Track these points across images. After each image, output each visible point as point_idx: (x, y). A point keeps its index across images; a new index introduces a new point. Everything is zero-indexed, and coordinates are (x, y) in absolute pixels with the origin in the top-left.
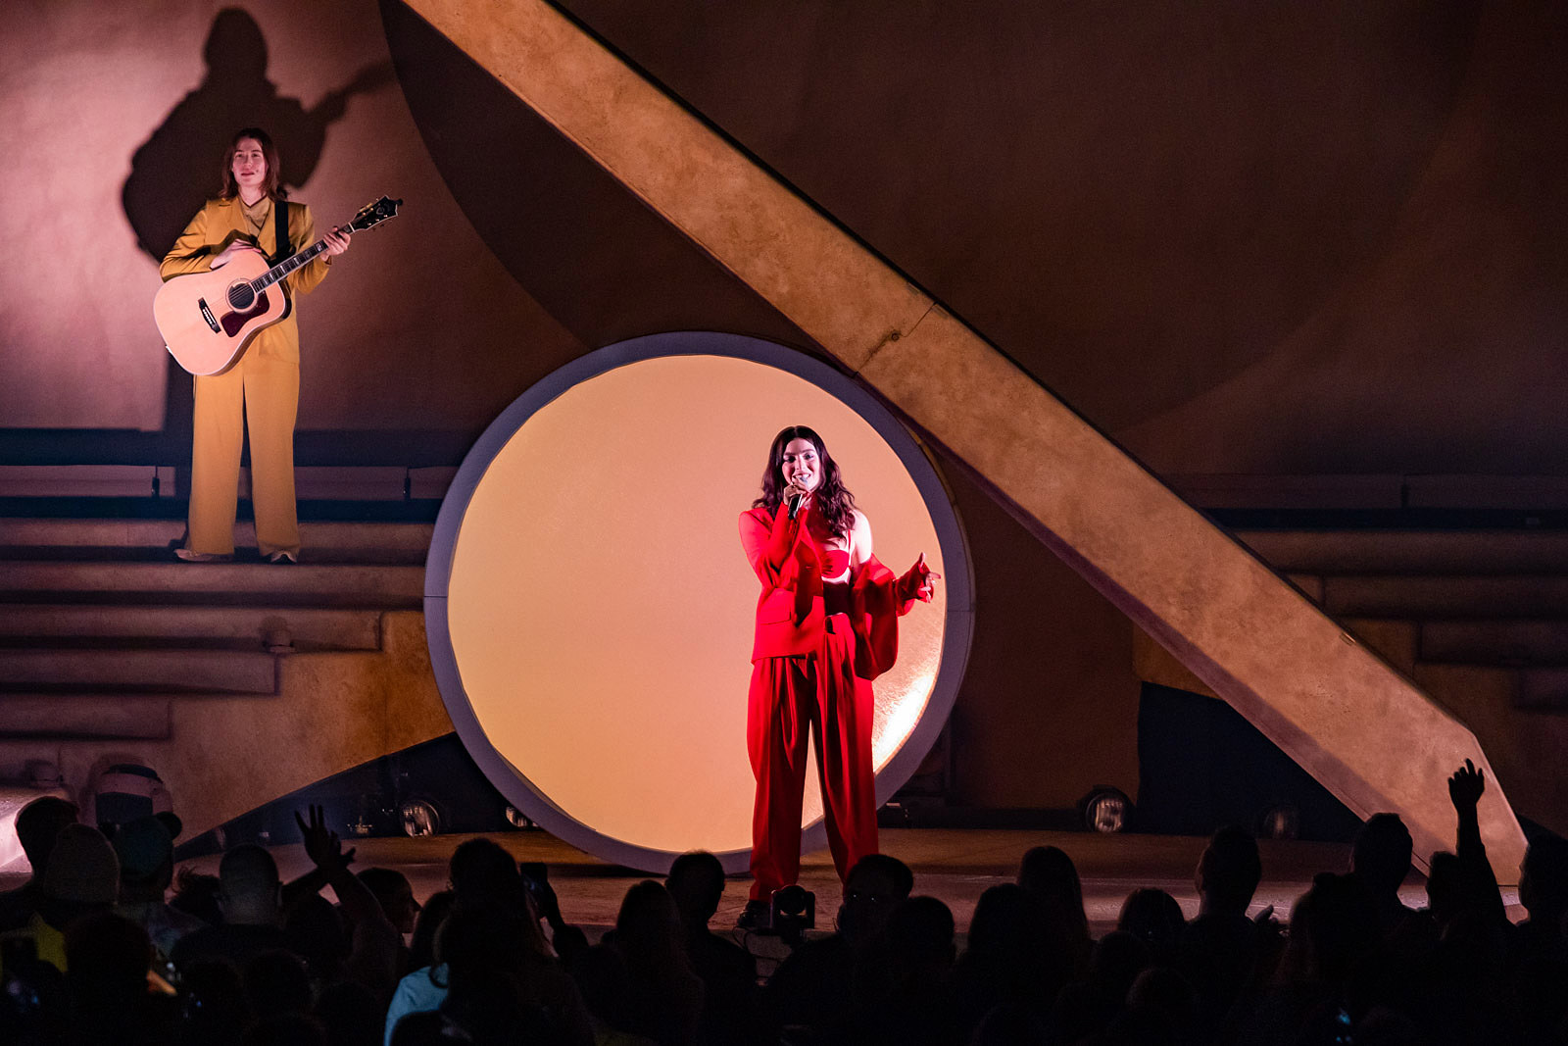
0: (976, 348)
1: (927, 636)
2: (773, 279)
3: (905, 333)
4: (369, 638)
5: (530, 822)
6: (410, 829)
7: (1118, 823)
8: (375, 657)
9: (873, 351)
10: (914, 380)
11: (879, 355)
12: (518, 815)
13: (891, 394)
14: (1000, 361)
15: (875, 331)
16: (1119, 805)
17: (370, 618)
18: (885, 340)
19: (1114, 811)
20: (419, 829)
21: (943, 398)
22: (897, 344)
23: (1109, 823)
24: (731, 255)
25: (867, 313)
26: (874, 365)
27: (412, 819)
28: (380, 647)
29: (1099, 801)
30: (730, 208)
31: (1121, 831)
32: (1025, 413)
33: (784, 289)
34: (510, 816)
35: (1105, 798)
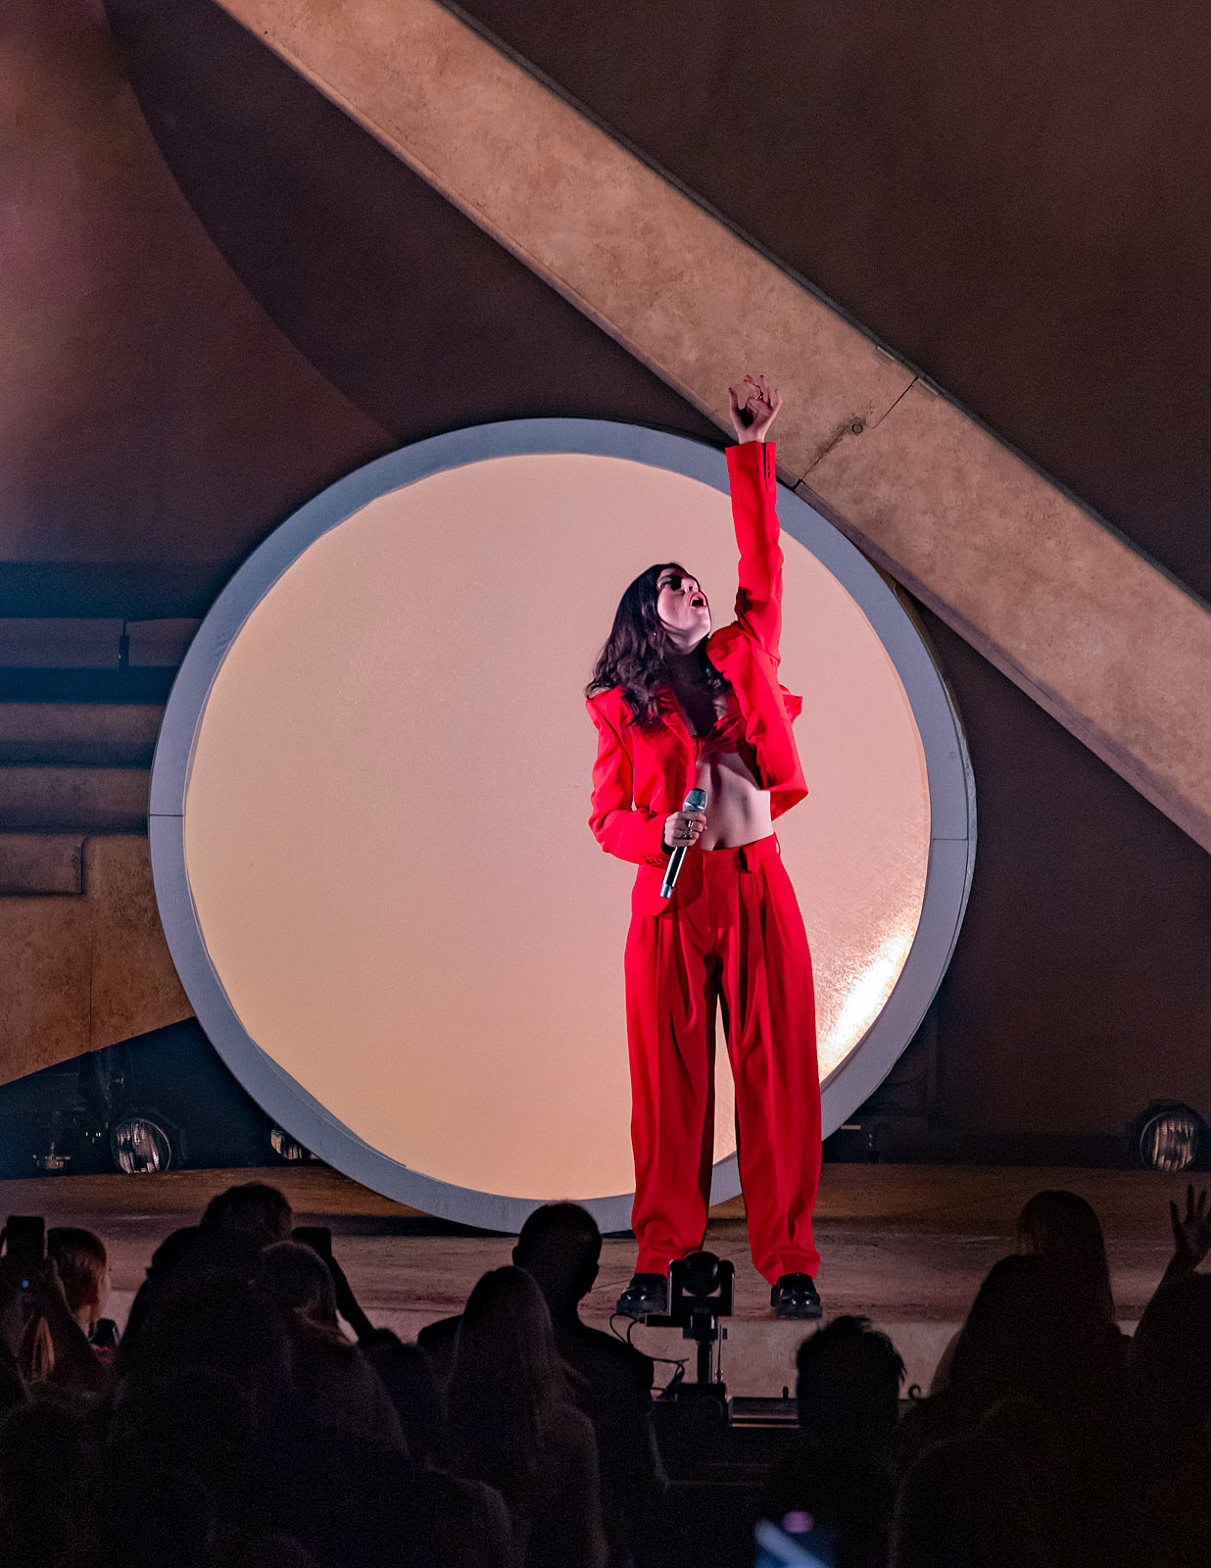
0: (979, 443)
1: (904, 877)
2: (676, 340)
3: (871, 420)
4: (64, 875)
5: (306, 1152)
6: (125, 1161)
7: (1187, 1157)
8: (74, 904)
9: (825, 449)
10: (884, 492)
11: (832, 455)
12: (289, 1141)
13: (851, 515)
14: (1015, 466)
15: (827, 417)
16: (1189, 1129)
17: (68, 845)
18: (842, 433)
19: (1181, 1137)
20: (140, 1162)
21: (928, 520)
22: (858, 439)
23: (1173, 1156)
24: (611, 302)
25: (814, 393)
26: (825, 470)
27: (129, 1147)
28: (82, 891)
29: (1160, 1122)
30: (610, 232)
31: (1189, 1168)
32: (1051, 544)
33: (691, 355)
34: (276, 1142)
35: (1167, 1118)
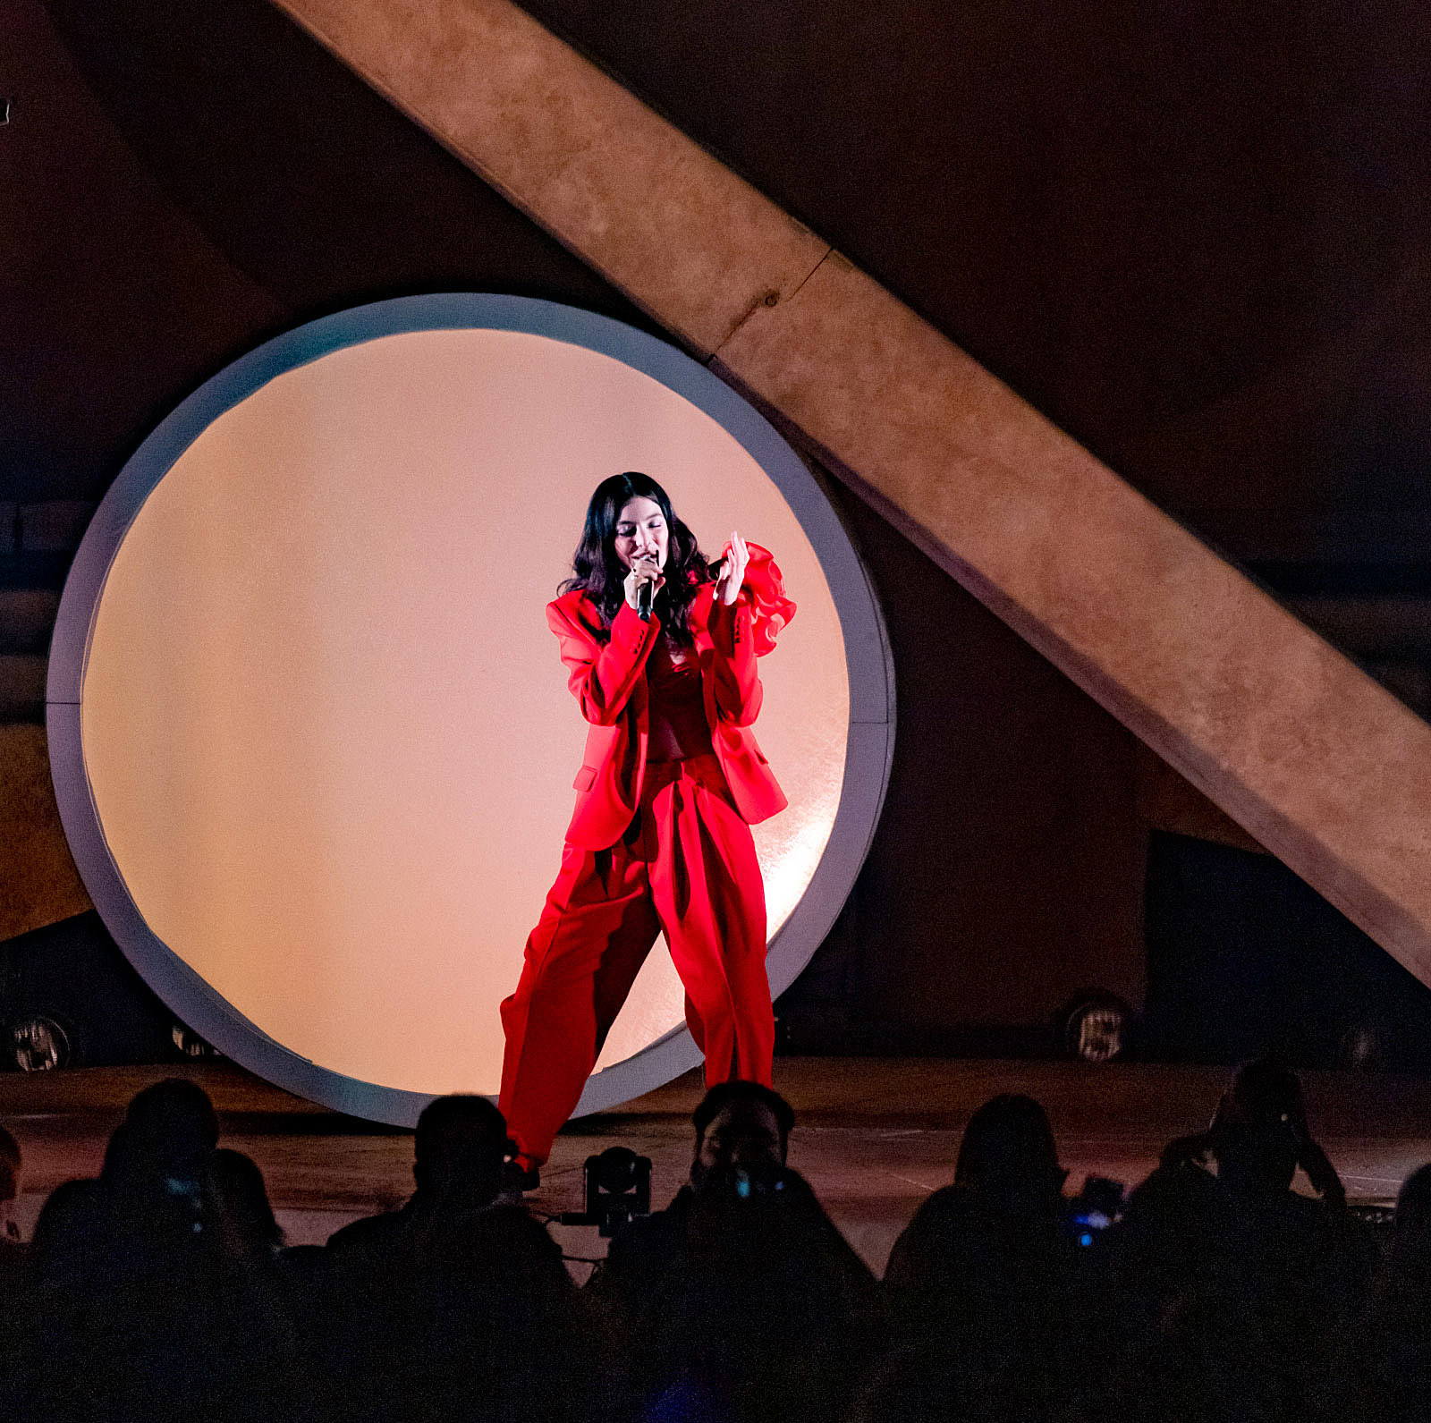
0: (897, 316)
1: (822, 762)
2: (585, 212)
3: (785, 292)
5: (209, 1048)
6: (22, 1059)
7: (1114, 1048)
9: (738, 322)
10: (799, 366)
11: (745, 329)
12: (191, 1036)
13: (766, 391)
14: (934, 338)
15: (739, 292)
16: (1114, 1018)
18: (754, 307)
19: (1108, 1027)
20: (38, 1059)
21: (844, 395)
22: (772, 312)
23: (1100, 1046)
24: (517, 174)
25: (727, 264)
26: (737, 344)
27: (26, 1044)
29: (1085, 1013)
30: (515, 101)
31: (1118, 1057)
32: (972, 418)
33: (600, 227)
34: (178, 1038)
35: (1093, 1009)
